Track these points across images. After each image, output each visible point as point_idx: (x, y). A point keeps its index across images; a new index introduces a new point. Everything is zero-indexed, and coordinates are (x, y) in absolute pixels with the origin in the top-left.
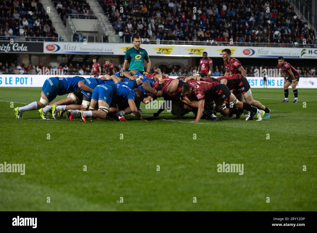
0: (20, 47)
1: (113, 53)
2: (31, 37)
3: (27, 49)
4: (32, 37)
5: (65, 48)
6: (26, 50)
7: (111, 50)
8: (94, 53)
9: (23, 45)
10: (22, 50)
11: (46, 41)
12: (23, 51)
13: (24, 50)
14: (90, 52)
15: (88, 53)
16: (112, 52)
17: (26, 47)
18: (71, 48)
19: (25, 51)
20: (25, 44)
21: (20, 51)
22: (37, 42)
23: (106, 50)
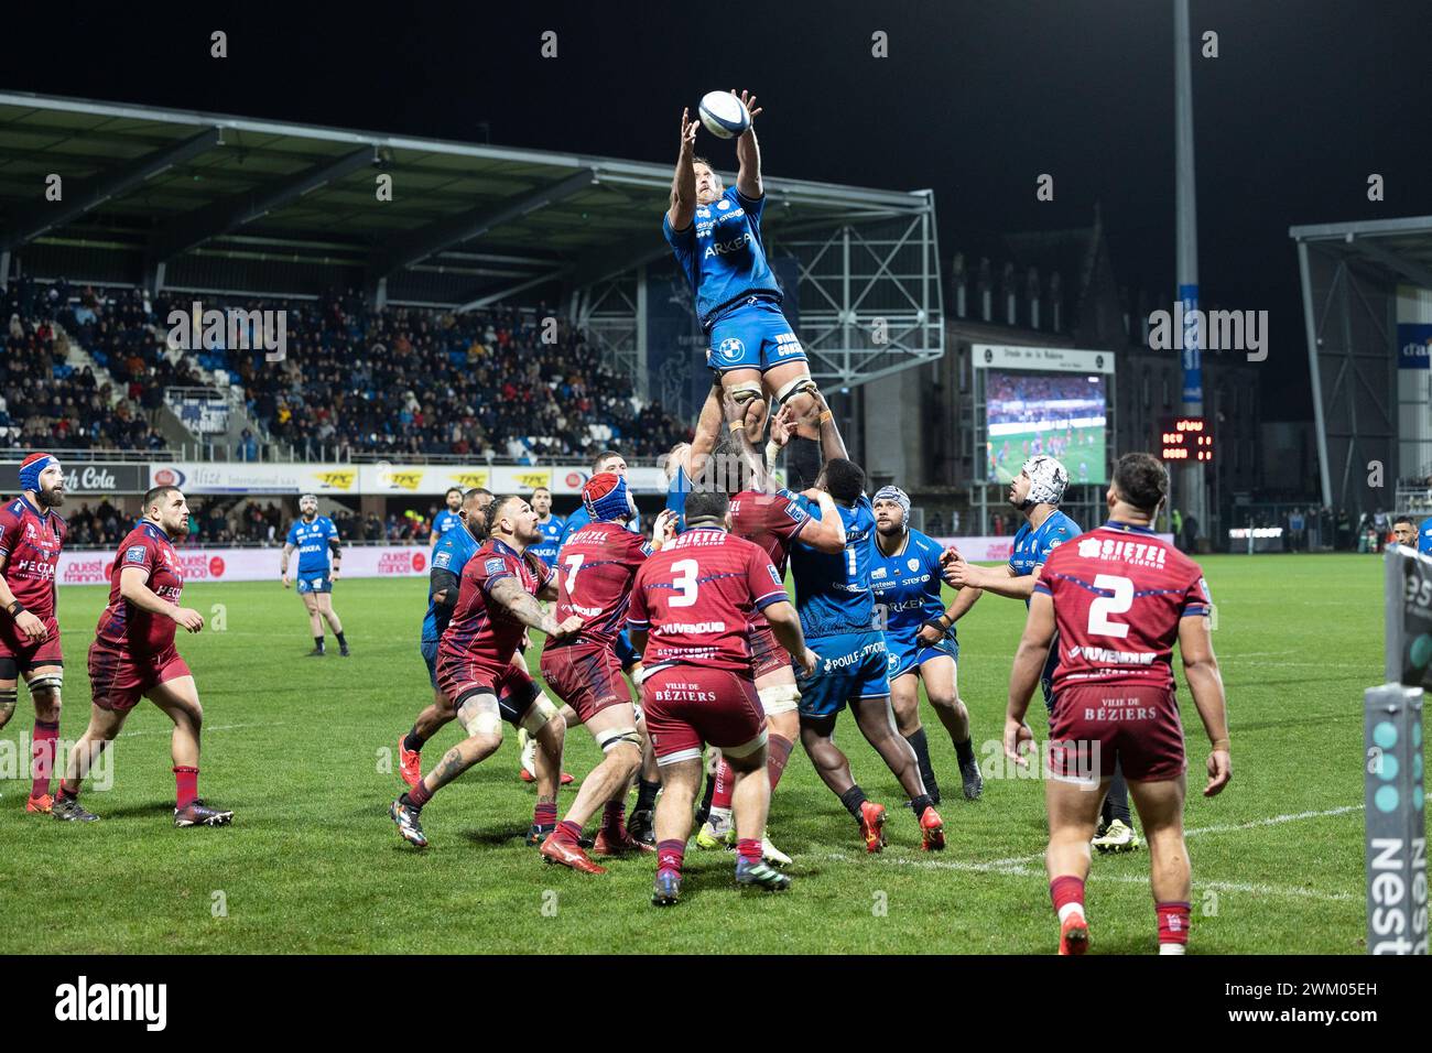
0: (98, 478)
1: (297, 489)
2: (123, 452)
3: (115, 482)
4: (128, 451)
5: (196, 479)
6: (112, 486)
7: (294, 482)
8: (257, 489)
9: (105, 472)
10: (103, 486)
11: (157, 461)
12: (105, 489)
13: (107, 485)
14: (252, 489)
15: (245, 490)
16: (296, 486)
17: (112, 478)
18: (209, 479)
19: (109, 489)
20: (111, 471)
21: (99, 488)
22: (123, 463)
23: (283, 482)
